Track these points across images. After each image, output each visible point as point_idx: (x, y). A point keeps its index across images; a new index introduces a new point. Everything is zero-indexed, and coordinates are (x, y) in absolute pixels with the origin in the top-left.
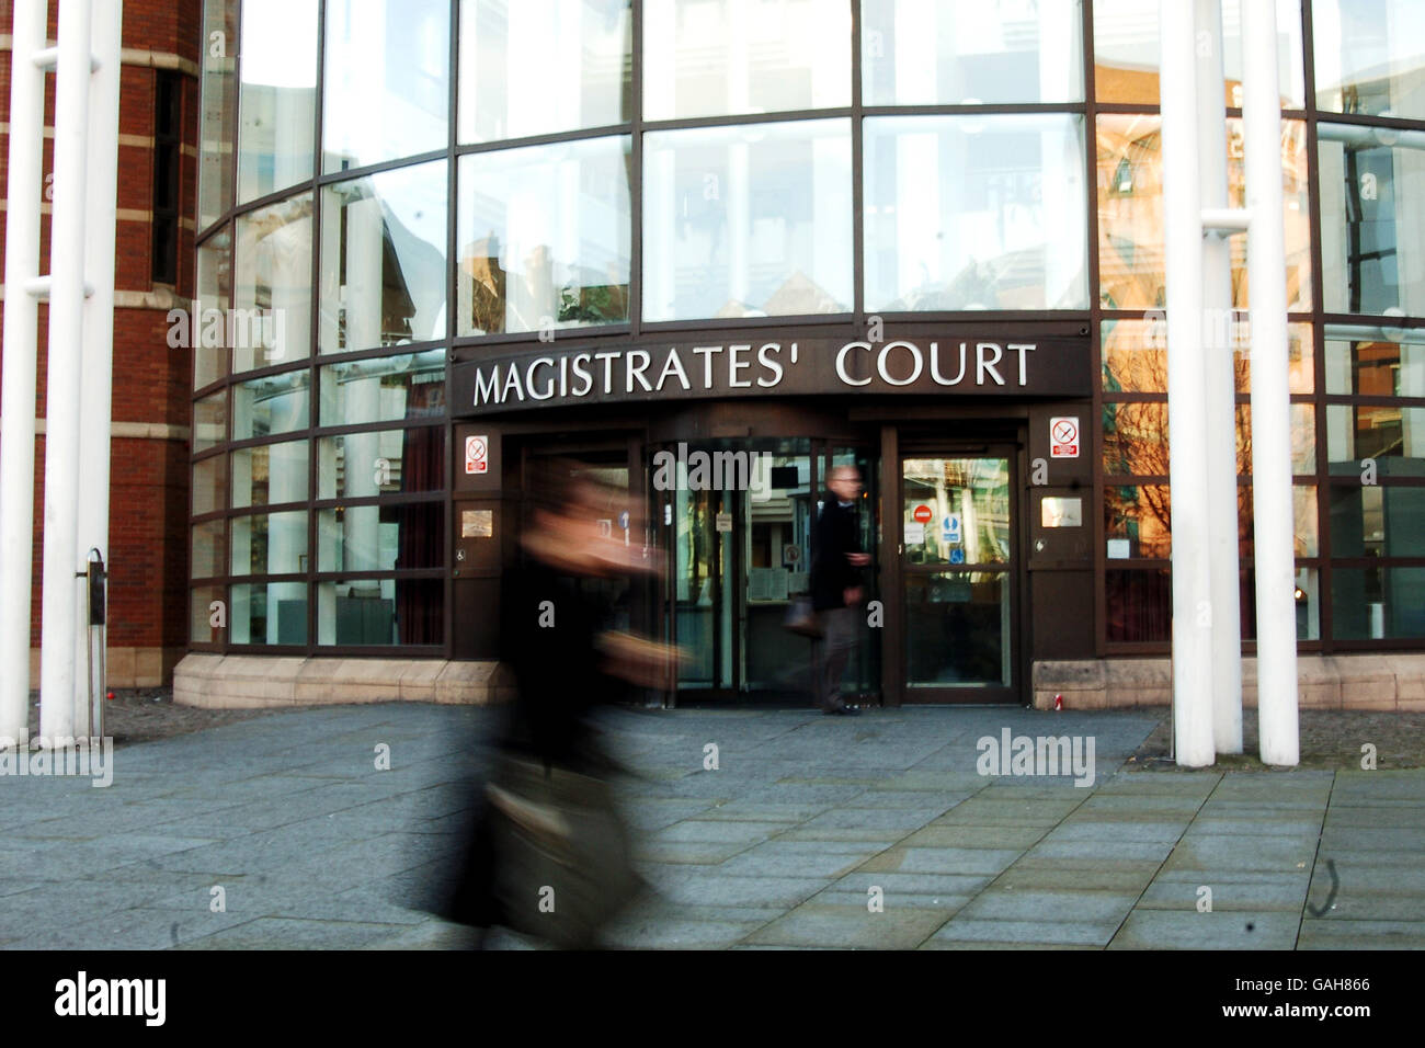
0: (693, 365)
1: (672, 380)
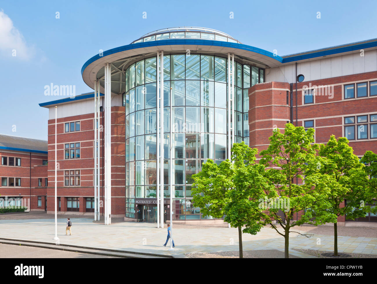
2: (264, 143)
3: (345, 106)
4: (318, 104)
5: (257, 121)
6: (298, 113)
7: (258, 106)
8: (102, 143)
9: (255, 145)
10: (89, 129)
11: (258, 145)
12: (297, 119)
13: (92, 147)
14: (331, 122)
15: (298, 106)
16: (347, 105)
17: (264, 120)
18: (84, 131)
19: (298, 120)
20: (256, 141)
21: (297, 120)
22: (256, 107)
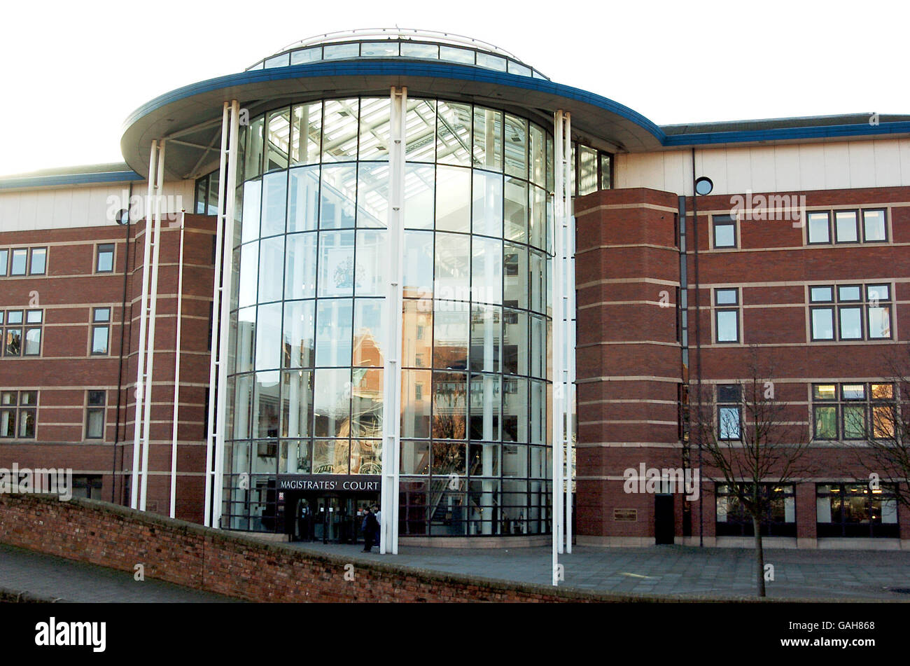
0: (319, 485)
1: (316, 487)
2: (624, 338)
3: (811, 261)
4: (749, 250)
5: (604, 281)
6: (699, 269)
7: (608, 244)
8: (122, 314)
9: (601, 341)
10: (77, 271)
11: (607, 343)
12: (697, 283)
13: (86, 324)
14: (780, 295)
15: (700, 252)
16: (814, 259)
17: (624, 280)
18: (59, 277)
19: (701, 286)
20: (603, 331)
21: (697, 286)
22: (602, 247)
